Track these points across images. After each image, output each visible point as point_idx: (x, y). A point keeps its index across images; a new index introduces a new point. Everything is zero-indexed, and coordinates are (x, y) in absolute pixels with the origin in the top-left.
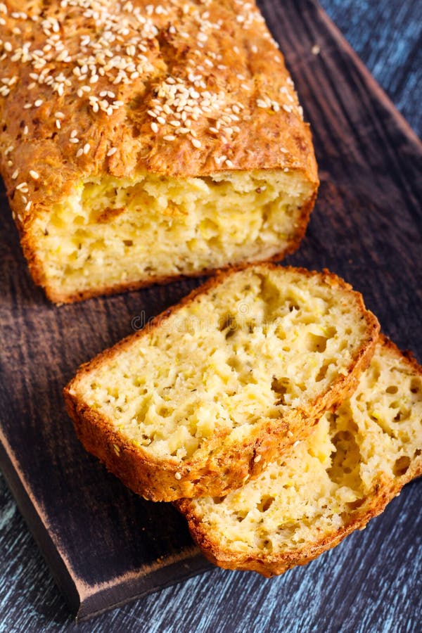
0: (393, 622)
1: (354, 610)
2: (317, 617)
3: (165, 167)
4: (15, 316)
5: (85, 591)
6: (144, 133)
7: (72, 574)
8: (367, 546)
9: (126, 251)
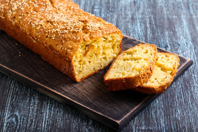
0: (179, 110)
1: (171, 111)
2: (164, 115)
3: (96, 36)
4: (71, 87)
5: (118, 122)
6: (88, 32)
7: (114, 120)
8: (166, 101)
9: (90, 64)
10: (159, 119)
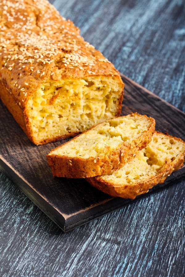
0: (181, 221)
1: (166, 219)
2: (153, 223)
3: (72, 75)
4: (22, 150)
6: (62, 67)
7: (60, 213)
9: (60, 120)
10: (141, 227)
